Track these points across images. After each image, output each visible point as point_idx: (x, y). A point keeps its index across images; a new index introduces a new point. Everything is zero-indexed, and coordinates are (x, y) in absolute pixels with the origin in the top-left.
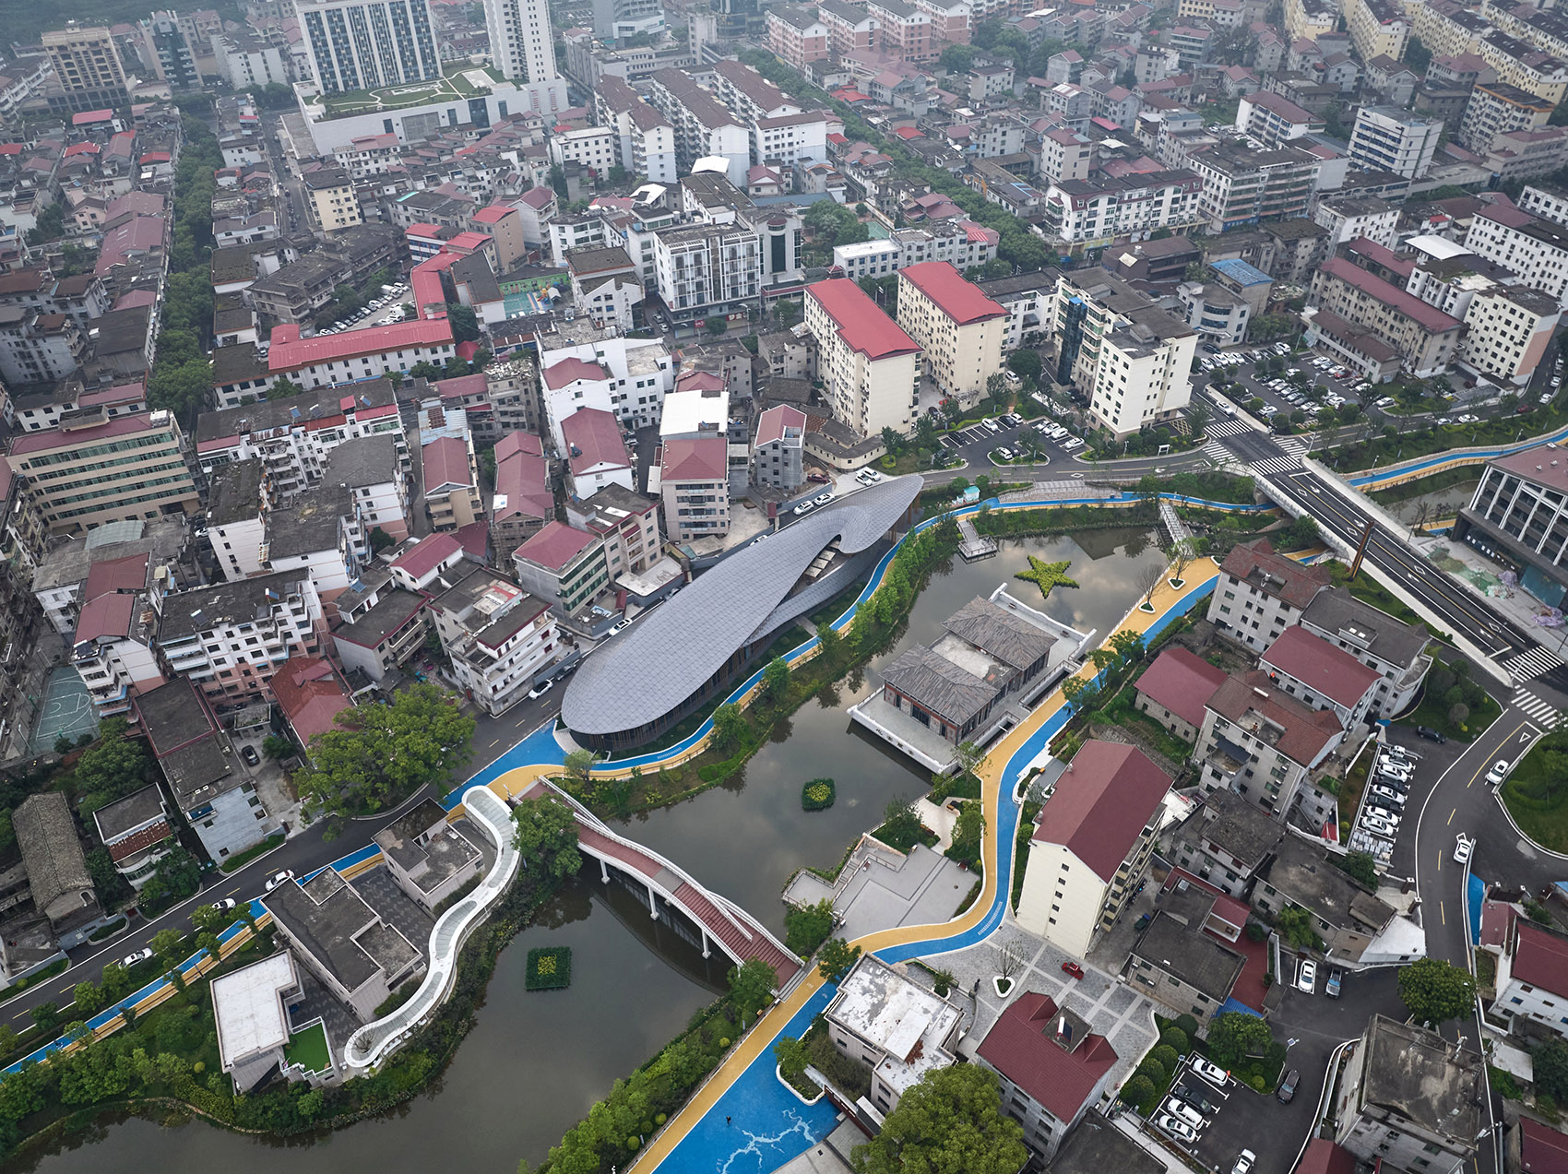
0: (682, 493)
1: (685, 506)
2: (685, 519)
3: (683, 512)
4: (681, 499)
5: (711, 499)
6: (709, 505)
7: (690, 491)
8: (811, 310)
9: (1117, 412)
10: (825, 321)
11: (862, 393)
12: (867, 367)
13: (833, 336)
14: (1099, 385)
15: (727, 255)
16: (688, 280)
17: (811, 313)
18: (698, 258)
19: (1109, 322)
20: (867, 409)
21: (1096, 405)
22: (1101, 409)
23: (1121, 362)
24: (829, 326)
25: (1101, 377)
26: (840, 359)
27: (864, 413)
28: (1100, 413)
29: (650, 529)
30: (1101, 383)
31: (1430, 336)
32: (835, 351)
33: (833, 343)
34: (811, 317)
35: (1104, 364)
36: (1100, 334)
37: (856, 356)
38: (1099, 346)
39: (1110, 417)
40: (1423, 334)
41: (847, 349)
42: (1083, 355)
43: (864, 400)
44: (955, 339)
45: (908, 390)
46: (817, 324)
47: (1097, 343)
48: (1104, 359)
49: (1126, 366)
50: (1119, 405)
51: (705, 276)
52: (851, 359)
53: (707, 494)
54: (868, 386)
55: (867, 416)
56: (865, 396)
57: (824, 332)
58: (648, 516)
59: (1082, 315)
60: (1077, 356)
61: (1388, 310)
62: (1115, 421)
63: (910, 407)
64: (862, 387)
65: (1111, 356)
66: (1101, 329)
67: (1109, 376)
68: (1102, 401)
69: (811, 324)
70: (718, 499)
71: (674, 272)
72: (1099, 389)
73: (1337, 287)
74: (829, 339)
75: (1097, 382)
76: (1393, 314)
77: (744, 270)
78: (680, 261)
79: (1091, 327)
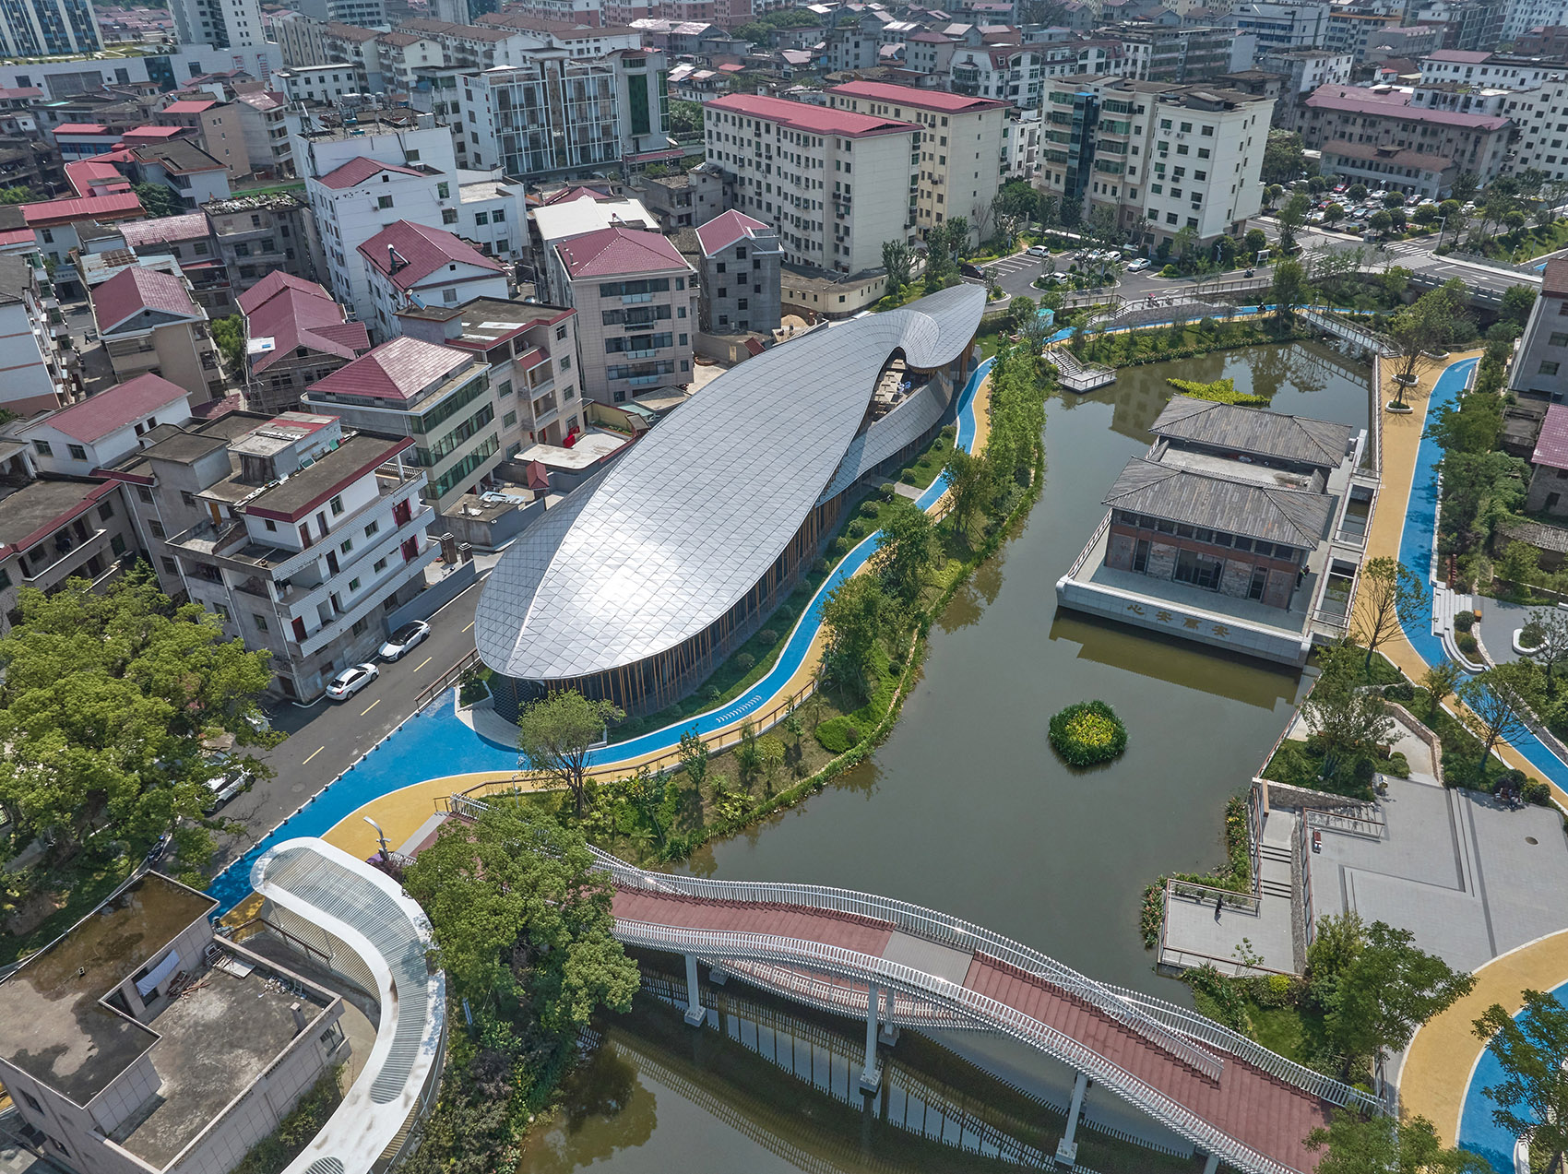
0: (612, 303)
1: (618, 331)
2: (616, 359)
3: (615, 345)
4: (610, 317)
5: (664, 312)
6: (661, 327)
7: (627, 298)
8: (719, 134)
9: (1196, 207)
10: (748, 133)
11: (838, 206)
12: (844, 157)
13: (768, 146)
14: (1158, 182)
15: (571, 92)
16: (518, 129)
17: (719, 139)
18: (530, 94)
19: (1141, 110)
20: (847, 230)
21: (1153, 214)
22: (1162, 217)
23: (1197, 129)
24: (758, 135)
25: (1160, 167)
26: (789, 167)
27: (841, 240)
28: (1161, 223)
29: (565, 363)
30: (1161, 177)
31: (1484, 137)
32: (774, 170)
33: (770, 158)
34: (717, 147)
35: (1164, 147)
36: (1127, 132)
37: (825, 142)
38: (1125, 151)
39: (1182, 222)
40: (1472, 137)
41: (806, 139)
42: (1098, 177)
43: (841, 217)
44: (943, 141)
45: (904, 196)
46: (732, 149)
47: (1123, 148)
48: (1164, 139)
49: (1208, 131)
50: (1197, 197)
51: (543, 125)
52: (816, 153)
53: (656, 303)
54: (848, 188)
55: (847, 242)
56: (842, 209)
57: (748, 153)
58: (561, 334)
59: (1091, 117)
60: (1086, 184)
61: (1411, 127)
62: (1193, 223)
63: (906, 227)
64: (837, 196)
65: (1176, 128)
66: (1128, 124)
67: (1174, 160)
68: (1164, 204)
69: (720, 157)
70: (675, 313)
71: (496, 115)
72: (1157, 189)
73: (1330, 123)
74: (760, 155)
75: (1153, 179)
76: (1419, 129)
77: (597, 119)
78: (503, 97)
79: (1111, 126)
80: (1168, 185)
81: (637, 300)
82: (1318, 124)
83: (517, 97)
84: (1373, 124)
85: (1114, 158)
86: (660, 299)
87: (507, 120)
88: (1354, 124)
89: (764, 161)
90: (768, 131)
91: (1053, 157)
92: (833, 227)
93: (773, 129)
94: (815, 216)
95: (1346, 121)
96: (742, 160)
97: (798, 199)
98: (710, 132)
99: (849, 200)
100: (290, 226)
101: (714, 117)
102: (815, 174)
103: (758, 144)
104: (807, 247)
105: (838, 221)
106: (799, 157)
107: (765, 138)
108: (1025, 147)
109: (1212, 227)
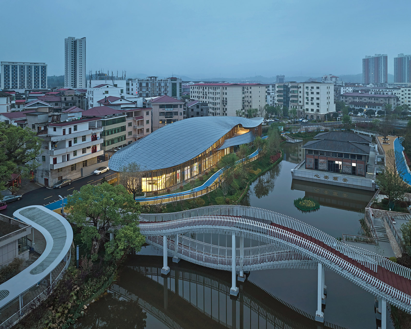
0: (161, 110)
2: (162, 125)
4: (161, 114)
5: (176, 113)
6: (175, 117)
7: (166, 109)
8: (194, 92)
9: (318, 106)
10: (201, 90)
11: (223, 103)
12: (225, 91)
13: (206, 92)
14: (307, 102)
15: (157, 85)
16: (143, 92)
17: (194, 93)
18: (147, 84)
19: (300, 87)
20: (226, 109)
21: (307, 110)
22: (310, 110)
23: (315, 88)
24: (203, 90)
25: (307, 98)
26: (211, 95)
27: (225, 112)
28: (310, 111)
29: (148, 122)
30: (308, 100)
31: (390, 99)
32: (207, 98)
33: (206, 95)
34: (193, 95)
35: (307, 93)
36: (298, 93)
37: (220, 88)
38: (298, 97)
39: (315, 110)
40: (387, 99)
41: (215, 88)
42: (291, 104)
43: (225, 106)
44: (251, 92)
45: (241, 102)
46: (197, 95)
47: (297, 96)
48: (307, 91)
49: (318, 88)
50: (318, 104)
51: (150, 92)
52: (218, 91)
53: (174, 111)
54: (226, 98)
55: (226, 112)
56: (225, 104)
57: (201, 95)
58: (148, 114)
59: (288, 90)
60: (289, 106)
61: (371, 98)
62: (318, 111)
63: (242, 110)
64: (223, 101)
65: (310, 88)
66: (298, 91)
67: (310, 96)
68: (310, 107)
69: (194, 97)
70: (179, 114)
71: (138, 88)
72: (307, 103)
73: (350, 99)
74: (204, 95)
75: (306, 101)
76: (373, 99)
77: (163, 91)
78: (141, 84)
79: (293, 92)
80: (310, 102)
81: (169, 110)
82: (347, 100)
83: (144, 85)
84: (361, 99)
85: (295, 99)
86: (175, 110)
87: (141, 90)
88: (356, 99)
89: (205, 96)
90: (206, 89)
91: (278, 101)
92: (222, 109)
93: (207, 88)
94: (218, 106)
95: (354, 98)
96: (199, 97)
97: (213, 103)
98: (191, 91)
99: (226, 101)
100: (81, 100)
101: (192, 88)
102: (218, 96)
103: (203, 92)
104: (216, 115)
105: (224, 107)
106: (214, 93)
107: (205, 90)
108: (272, 101)
109: (323, 112)
